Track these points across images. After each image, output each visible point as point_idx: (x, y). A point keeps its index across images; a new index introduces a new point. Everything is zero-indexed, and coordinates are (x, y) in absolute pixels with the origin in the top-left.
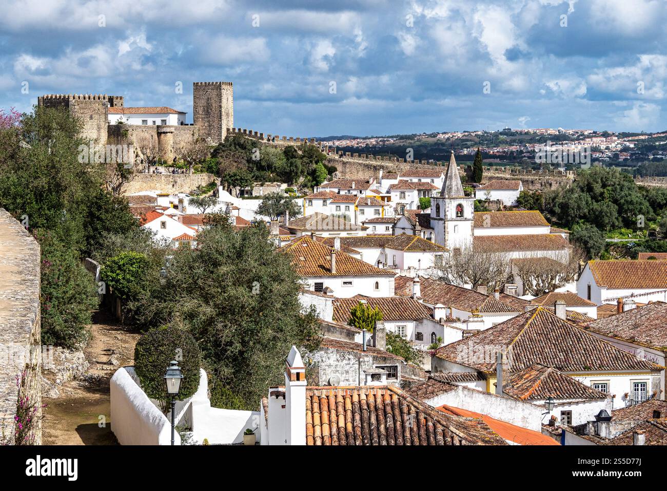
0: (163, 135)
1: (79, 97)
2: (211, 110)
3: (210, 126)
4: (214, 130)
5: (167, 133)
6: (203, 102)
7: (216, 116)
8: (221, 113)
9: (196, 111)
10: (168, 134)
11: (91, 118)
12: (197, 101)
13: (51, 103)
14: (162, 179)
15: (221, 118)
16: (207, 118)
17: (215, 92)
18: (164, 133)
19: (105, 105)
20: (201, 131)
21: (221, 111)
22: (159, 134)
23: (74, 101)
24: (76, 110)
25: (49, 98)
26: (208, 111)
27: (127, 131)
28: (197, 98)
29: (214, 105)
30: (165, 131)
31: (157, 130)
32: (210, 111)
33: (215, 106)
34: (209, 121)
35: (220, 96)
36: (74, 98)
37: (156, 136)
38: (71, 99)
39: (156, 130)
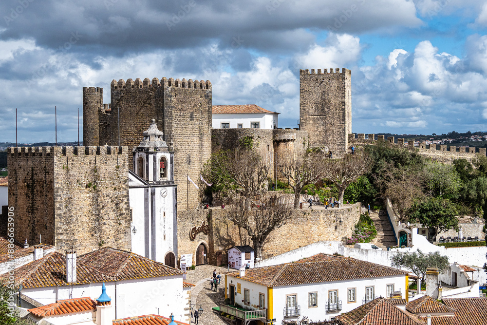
0: (282, 144)
1: (177, 83)
2: (329, 108)
3: (326, 131)
4: (333, 137)
5: (289, 141)
6: (314, 98)
7: (336, 117)
8: (344, 113)
9: (304, 110)
10: (290, 143)
11: (192, 118)
12: (306, 95)
13: (128, 92)
14: (321, 218)
15: (344, 120)
16: (322, 119)
17: (334, 83)
18: (285, 141)
19: (208, 96)
20: (312, 138)
21: (344, 109)
22: (276, 143)
23: (170, 89)
24: (172, 104)
25: (124, 84)
26: (322, 110)
27: (252, 138)
28: (306, 91)
29: (333, 101)
30: (287, 138)
31: (274, 137)
32: (326, 109)
33: (335, 103)
34: (325, 124)
35: (342, 88)
36: (170, 85)
37: (272, 148)
38: (166, 85)
39: (272, 138)
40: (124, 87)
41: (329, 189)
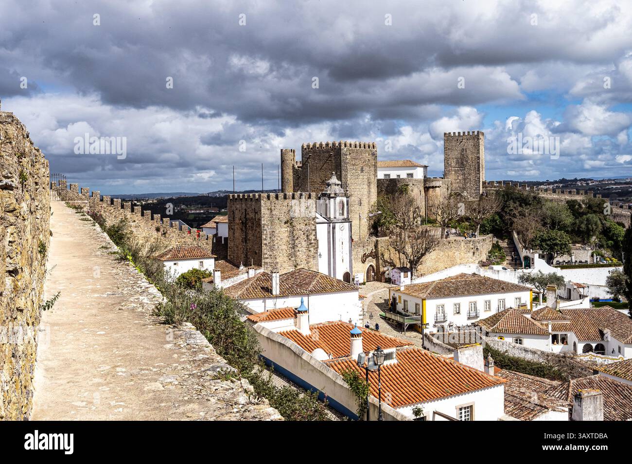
0: (431, 190)
1: (351, 145)
2: (467, 161)
3: (465, 179)
4: (470, 184)
5: (436, 187)
6: (455, 154)
7: (472, 168)
8: (479, 165)
9: (448, 163)
10: (437, 189)
11: (362, 171)
12: (449, 152)
13: (314, 152)
14: (462, 246)
15: (479, 171)
16: (461, 170)
17: (471, 143)
18: (433, 187)
19: (374, 154)
20: (454, 185)
21: (479, 163)
22: (427, 189)
23: (345, 149)
24: (347, 161)
25: (311, 147)
26: (462, 163)
27: (408, 185)
28: (449, 149)
29: (470, 157)
30: (435, 185)
31: (424, 185)
32: (465, 163)
33: (472, 158)
34: (464, 174)
35: (477, 147)
36: (345, 146)
37: (423, 192)
38: (343, 147)
39: (423, 185)
40: (311, 148)
41: (467, 223)
